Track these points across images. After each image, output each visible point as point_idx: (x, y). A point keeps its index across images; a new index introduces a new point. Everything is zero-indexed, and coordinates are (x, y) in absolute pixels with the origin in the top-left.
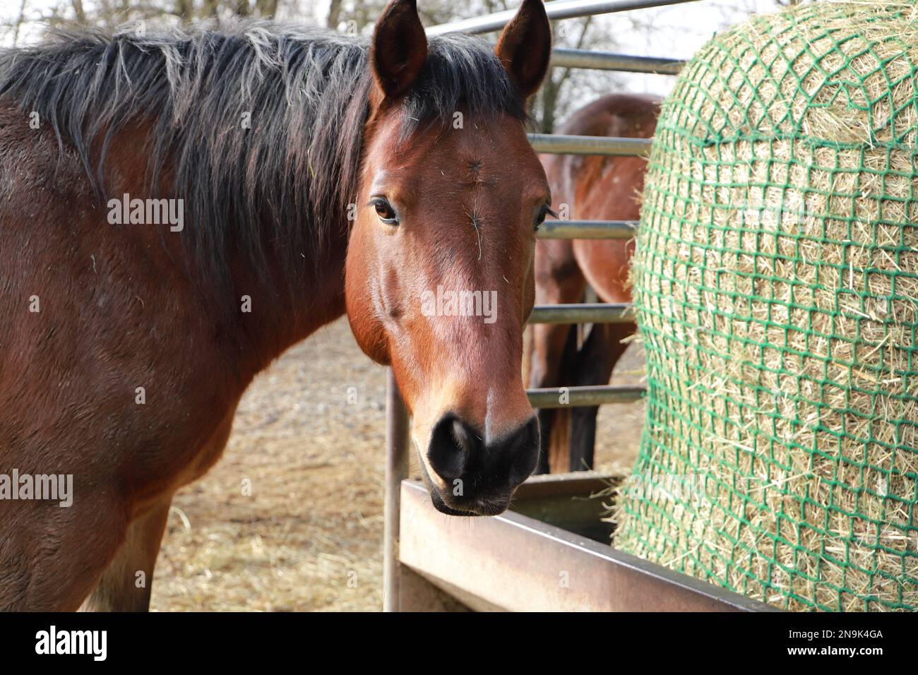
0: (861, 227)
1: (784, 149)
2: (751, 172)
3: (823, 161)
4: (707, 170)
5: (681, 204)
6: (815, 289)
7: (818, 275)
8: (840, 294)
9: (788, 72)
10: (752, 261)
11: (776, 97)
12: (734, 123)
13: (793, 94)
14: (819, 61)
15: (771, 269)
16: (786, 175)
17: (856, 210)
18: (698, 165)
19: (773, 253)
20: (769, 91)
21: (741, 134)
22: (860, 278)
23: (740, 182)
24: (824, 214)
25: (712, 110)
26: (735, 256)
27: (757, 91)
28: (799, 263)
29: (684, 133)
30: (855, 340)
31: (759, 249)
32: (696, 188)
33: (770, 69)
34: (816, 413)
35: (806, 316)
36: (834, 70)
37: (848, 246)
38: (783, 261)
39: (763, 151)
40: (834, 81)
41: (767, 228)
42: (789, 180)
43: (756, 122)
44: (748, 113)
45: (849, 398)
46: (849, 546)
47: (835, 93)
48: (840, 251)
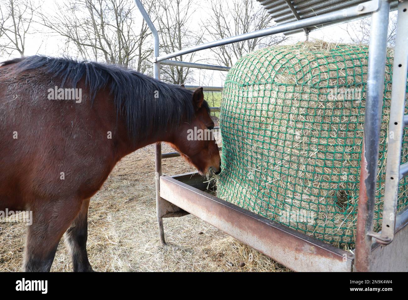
0: (294, 108)
1: (269, 86)
2: (258, 93)
3: (281, 90)
4: (244, 93)
5: (236, 103)
6: (279, 126)
7: (280, 122)
8: (287, 128)
9: (269, 64)
10: (259, 118)
11: (266, 72)
12: (252, 79)
13: (271, 71)
14: (279, 61)
15: (265, 120)
16: (270, 94)
17: (292, 103)
18: (241, 92)
19: (266, 116)
20: (263, 70)
21: (255, 82)
22: (293, 123)
23: (255, 96)
24: (282, 105)
25: (245, 76)
26: (253, 117)
27: (259, 70)
28: (274, 119)
29: (236, 83)
30: (292, 141)
31: (261, 115)
32: (240, 98)
33: (263, 64)
34: (280, 162)
35: (277, 134)
36: (284, 63)
37: (290, 114)
38: (269, 118)
39: (262, 87)
40: (284, 66)
41: (264, 109)
42: (271, 95)
43: (259, 79)
44: (256, 77)
45: (291, 157)
46: (292, 200)
47: (284, 70)
48: (287, 115)
